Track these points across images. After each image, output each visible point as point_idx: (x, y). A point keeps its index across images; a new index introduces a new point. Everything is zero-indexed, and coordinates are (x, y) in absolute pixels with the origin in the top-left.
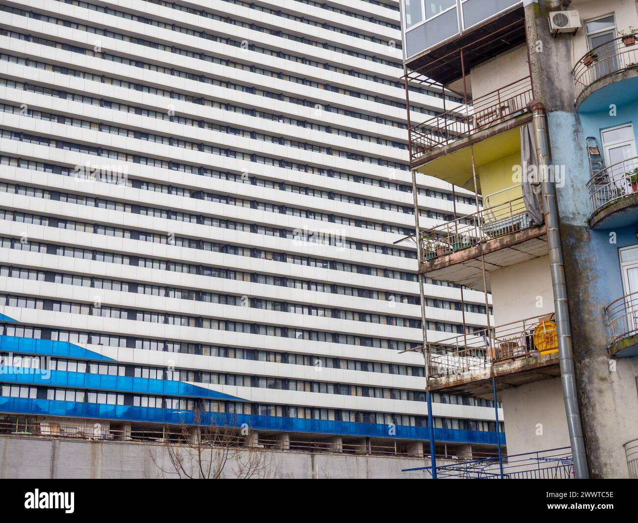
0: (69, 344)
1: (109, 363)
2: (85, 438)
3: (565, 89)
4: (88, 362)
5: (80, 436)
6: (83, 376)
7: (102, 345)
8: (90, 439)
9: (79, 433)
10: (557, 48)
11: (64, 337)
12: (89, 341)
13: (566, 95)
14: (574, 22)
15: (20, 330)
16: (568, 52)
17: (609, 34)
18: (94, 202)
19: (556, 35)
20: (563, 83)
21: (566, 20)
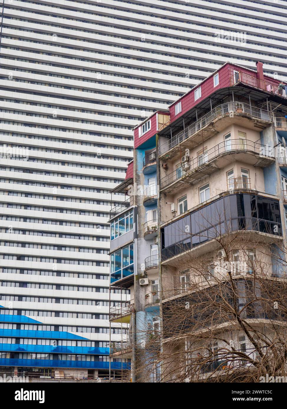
0: (67, 333)
1: (87, 340)
2: (74, 379)
3: (143, 304)
4: (77, 341)
5: (71, 378)
6: (74, 348)
7: (83, 332)
8: (76, 379)
9: (71, 376)
10: (142, 290)
11: (65, 330)
12: (77, 331)
13: (143, 305)
14: (146, 282)
15: (44, 327)
16: (146, 290)
17: (157, 285)
18: (77, 262)
19: (142, 286)
20: (143, 302)
21: (144, 281)
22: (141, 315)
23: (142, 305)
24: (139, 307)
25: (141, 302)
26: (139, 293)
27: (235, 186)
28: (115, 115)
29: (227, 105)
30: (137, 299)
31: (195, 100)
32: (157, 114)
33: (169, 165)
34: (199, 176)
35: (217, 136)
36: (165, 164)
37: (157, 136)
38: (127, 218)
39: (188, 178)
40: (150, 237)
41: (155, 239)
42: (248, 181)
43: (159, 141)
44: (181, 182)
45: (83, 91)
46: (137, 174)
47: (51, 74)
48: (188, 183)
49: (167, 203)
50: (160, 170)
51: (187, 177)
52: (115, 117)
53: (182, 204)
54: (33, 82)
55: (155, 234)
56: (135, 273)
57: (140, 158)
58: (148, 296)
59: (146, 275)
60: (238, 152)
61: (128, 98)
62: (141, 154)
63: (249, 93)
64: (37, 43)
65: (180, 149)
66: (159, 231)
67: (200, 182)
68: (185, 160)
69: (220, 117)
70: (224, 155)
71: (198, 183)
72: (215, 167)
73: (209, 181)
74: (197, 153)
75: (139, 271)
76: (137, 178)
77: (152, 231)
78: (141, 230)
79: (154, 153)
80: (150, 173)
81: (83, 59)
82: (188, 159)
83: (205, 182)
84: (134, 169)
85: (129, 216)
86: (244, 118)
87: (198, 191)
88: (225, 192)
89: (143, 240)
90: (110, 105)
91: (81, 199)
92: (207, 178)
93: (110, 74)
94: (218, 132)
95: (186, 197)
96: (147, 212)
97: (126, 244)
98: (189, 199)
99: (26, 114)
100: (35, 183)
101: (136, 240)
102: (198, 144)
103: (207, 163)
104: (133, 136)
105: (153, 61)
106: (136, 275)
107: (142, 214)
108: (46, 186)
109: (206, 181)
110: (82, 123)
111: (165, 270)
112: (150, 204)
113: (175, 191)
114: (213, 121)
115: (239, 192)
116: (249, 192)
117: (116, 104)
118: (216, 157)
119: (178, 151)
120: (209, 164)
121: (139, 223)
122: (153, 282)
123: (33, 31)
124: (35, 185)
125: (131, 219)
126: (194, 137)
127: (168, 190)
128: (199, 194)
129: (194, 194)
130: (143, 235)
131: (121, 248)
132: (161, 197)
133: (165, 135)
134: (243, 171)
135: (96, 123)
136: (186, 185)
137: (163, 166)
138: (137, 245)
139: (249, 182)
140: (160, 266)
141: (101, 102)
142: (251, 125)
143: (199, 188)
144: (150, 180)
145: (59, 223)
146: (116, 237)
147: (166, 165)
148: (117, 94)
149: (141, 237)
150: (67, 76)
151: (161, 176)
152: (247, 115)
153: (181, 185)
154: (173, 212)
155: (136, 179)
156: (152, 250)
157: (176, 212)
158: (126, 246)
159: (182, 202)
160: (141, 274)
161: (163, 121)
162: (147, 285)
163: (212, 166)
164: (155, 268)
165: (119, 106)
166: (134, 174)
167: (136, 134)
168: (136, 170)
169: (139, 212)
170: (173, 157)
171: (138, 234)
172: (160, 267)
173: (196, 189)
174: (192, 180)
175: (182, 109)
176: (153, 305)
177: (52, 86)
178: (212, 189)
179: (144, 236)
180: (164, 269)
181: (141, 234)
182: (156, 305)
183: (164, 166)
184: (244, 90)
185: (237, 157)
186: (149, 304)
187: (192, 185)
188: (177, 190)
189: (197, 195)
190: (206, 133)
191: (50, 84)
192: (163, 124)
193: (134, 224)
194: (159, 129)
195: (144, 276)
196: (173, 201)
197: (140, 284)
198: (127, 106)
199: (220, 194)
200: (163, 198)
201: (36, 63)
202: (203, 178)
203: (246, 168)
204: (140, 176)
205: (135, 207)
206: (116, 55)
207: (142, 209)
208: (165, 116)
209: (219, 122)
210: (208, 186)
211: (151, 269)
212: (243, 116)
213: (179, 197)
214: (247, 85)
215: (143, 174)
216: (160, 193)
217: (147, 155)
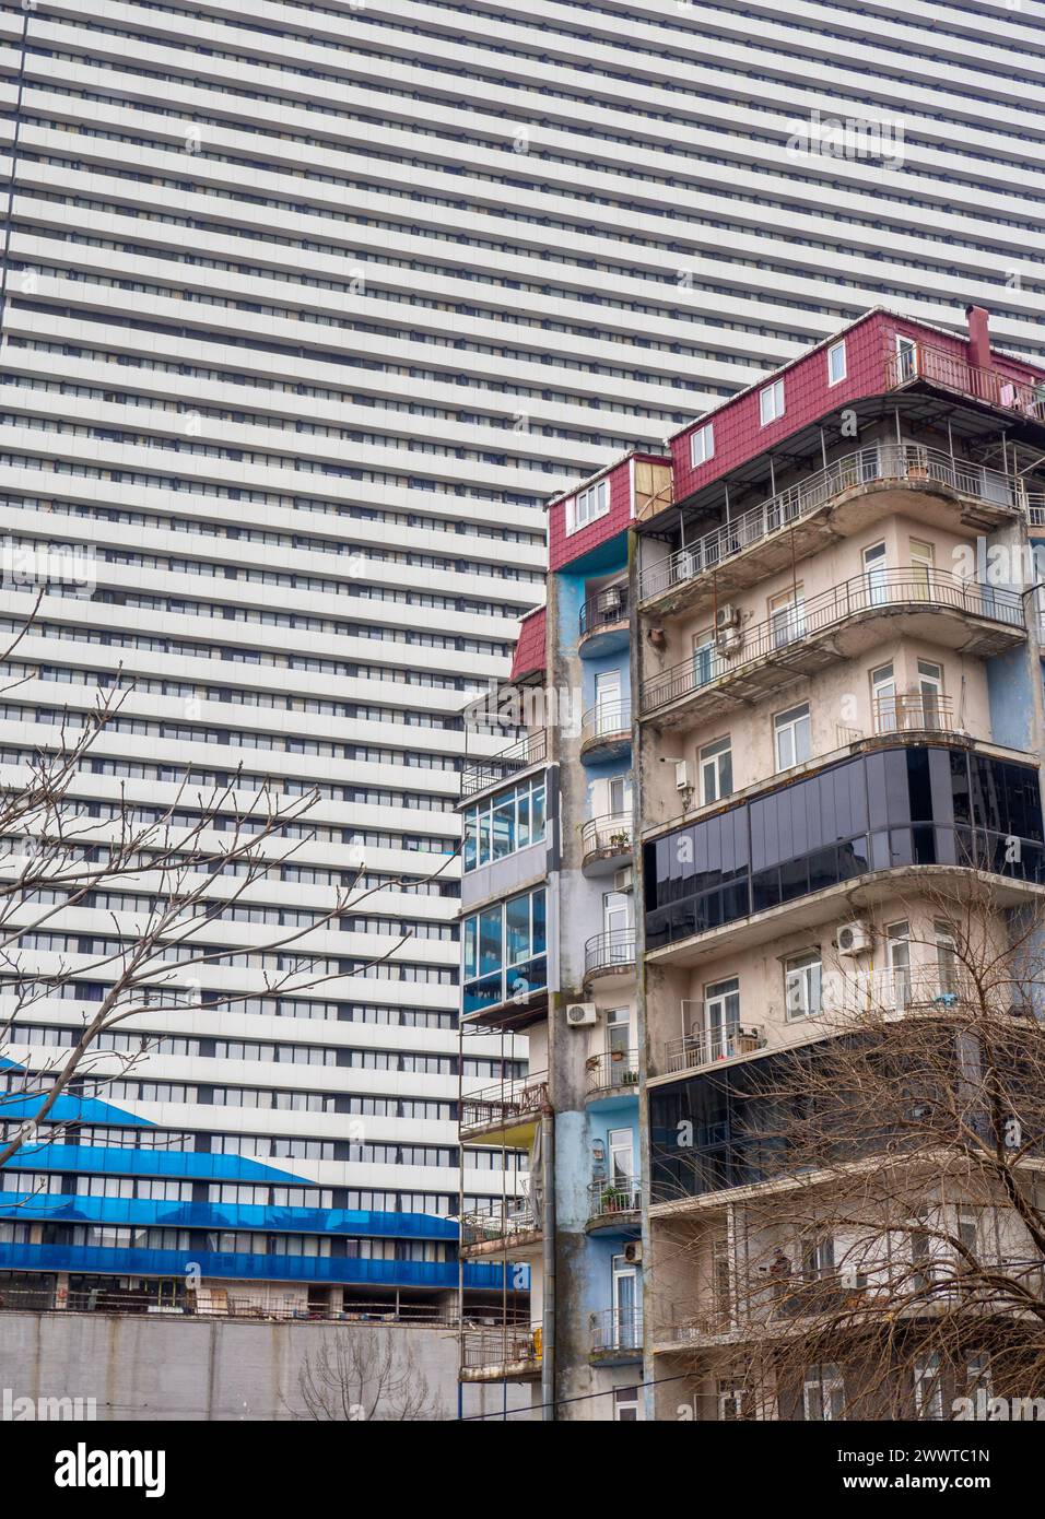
0: (239, 1159)
1: (306, 1186)
2: (263, 1318)
3: (578, 1087)
4: (271, 1186)
5: (254, 1313)
6: (262, 1209)
7: (293, 1157)
8: (270, 1319)
9: (253, 1309)
10: (575, 1042)
11: (232, 1147)
12: (273, 1153)
13: (579, 1093)
14: (590, 1016)
15: (162, 1137)
16: (586, 1044)
17: (625, 1029)
18: (276, 916)
19: (573, 1028)
20: (577, 1080)
21: (582, 1013)
22: (572, 1121)
23: (574, 1089)
24: (564, 1097)
25: (570, 1081)
26: (566, 1049)
27: (899, 721)
28: (413, 405)
29: (875, 455)
30: (559, 1069)
31: (762, 424)
32: (632, 462)
33: (671, 636)
34: (778, 677)
35: (836, 548)
36: (658, 631)
37: (631, 535)
38: (524, 803)
39: (738, 683)
40: (604, 869)
41: (621, 877)
42: (940, 704)
43: (638, 554)
44: (717, 693)
45: (302, 319)
46: (558, 658)
47: (192, 256)
48: (738, 698)
49: (663, 760)
50: (640, 651)
51: (738, 679)
52: (411, 412)
53: (713, 764)
54: (127, 282)
55: (621, 859)
56: (552, 985)
57: (571, 605)
58: (597, 1064)
59: (587, 994)
60: (913, 610)
61: (456, 347)
62: (573, 590)
63: (948, 413)
64: (142, 145)
65: (711, 584)
66: (639, 853)
67: (779, 696)
68: (727, 620)
69: (855, 492)
70: (867, 618)
71: (770, 699)
72: (831, 653)
73: (809, 696)
74: (768, 599)
75: (564, 980)
76: (559, 670)
77: (611, 850)
78: (571, 845)
79: (614, 586)
80: (601, 656)
81: (303, 206)
82: (735, 618)
83: (793, 699)
84: (550, 641)
85: (529, 794)
86: (933, 498)
87: (769, 725)
88: (869, 739)
89: (577, 875)
90: (395, 369)
91: (290, 698)
92: (802, 686)
93: (397, 263)
94: (843, 537)
95: (726, 743)
96: (590, 786)
97: (521, 887)
98: (738, 749)
99: (101, 394)
100: (134, 639)
101: (554, 876)
102: (771, 570)
103: (809, 640)
104: (545, 530)
105: (545, 219)
106: (555, 992)
107: (576, 790)
108: (171, 649)
109: (797, 695)
110: (298, 431)
111: (655, 981)
112: (606, 758)
113: (692, 721)
114: (829, 501)
115: (916, 739)
116: (945, 740)
117: (414, 369)
118: (840, 623)
119: (706, 590)
120: (815, 643)
121: (567, 820)
122: (612, 1017)
123: (131, 102)
124: (134, 644)
125: (537, 805)
126: (763, 551)
127: (668, 716)
128: (773, 736)
129: (756, 734)
130: (578, 860)
131: (503, 900)
132: (643, 739)
133: (657, 533)
134: (924, 669)
135: (345, 434)
136: (730, 704)
137: (650, 635)
138: (558, 893)
139: (941, 709)
140: (642, 963)
141: (363, 360)
142: (952, 517)
143: (772, 715)
144: (600, 680)
145: (213, 779)
146: (481, 863)
147: (661, 634)
148: (418, 334)
149: (571, 868)
150: (245, 266)
151: (644, 669)
152: (943, 490)
153: (714, 703)
154: (682, 791)
155: (555, 673)
156: (609, 910)
157: (693, 789)
158: (523, 893)
159: (714, 759)
160: (572, 989)
161: (651, 487)
162: (592, 1026)
163: (823, 651)
164: (621, 970)
165: (427, 375)
166: (549, 657)
167: (557, 521)
168: (557, 645)
169: (566, 784)
170: (686, 607)
171: (561, 855)
172: (642, 971)
173: (764, 717)
174: (751, 690)
175: (716, 449)
176: (615, 1094)
177: (194, 297)
178: (817, 723)
179: (584, 866)
180: (652, 978)
181: (571, 857)
182: (626, 1092)
183: (655, 637)
184: (932, 404)
185: (909, 624)
186: (597, 1090)
187: (750, 704)
188: (696, 717)
189: (765, 741)
190: (802, 540)
191: (189, 292)
192: (650, 496)
193: (549, 824)
194: (637, 512)
195: (581, 995)
196: (682, 755)
197: (570, 1021)
198: (454, 376)
199: (851, 746)
200: (650, 743)
201: (141, 215)
202: (787, 684)
203: (933, 658)
204: (567, 664)
205: (553, 767)
206: (418, 194)
207: (573, 775)
208: (657, 469)
209: (849, 506)
210: (805, 710)
211: (608, 974)
212: (929, 493)
213: (705, 740)
214: (941, 387)
215: (579, 659)
216: (643, 726)
217: (593, 594)
